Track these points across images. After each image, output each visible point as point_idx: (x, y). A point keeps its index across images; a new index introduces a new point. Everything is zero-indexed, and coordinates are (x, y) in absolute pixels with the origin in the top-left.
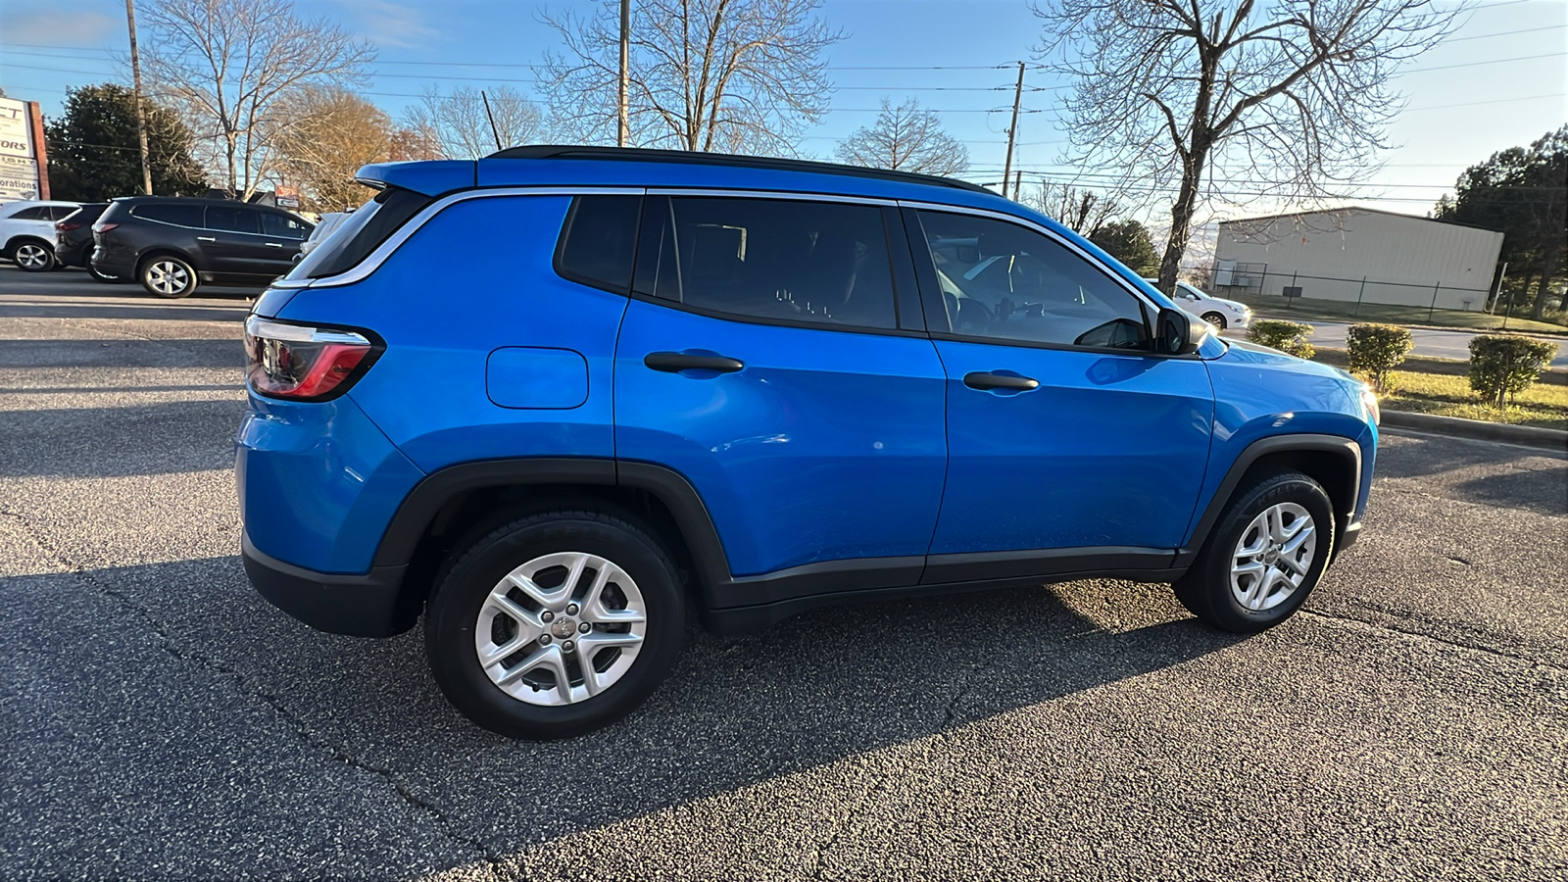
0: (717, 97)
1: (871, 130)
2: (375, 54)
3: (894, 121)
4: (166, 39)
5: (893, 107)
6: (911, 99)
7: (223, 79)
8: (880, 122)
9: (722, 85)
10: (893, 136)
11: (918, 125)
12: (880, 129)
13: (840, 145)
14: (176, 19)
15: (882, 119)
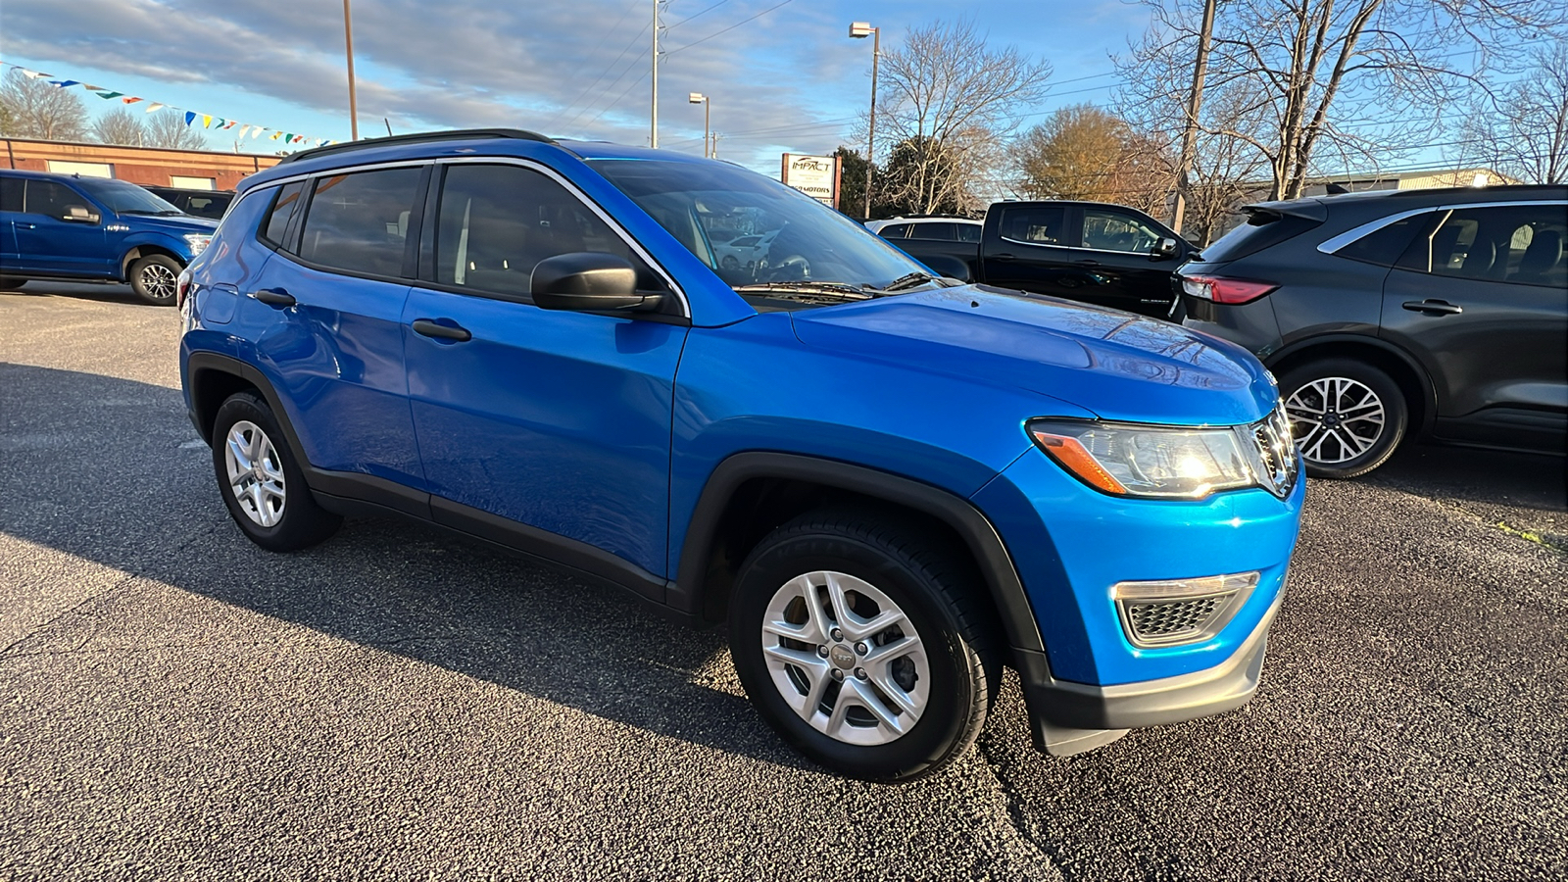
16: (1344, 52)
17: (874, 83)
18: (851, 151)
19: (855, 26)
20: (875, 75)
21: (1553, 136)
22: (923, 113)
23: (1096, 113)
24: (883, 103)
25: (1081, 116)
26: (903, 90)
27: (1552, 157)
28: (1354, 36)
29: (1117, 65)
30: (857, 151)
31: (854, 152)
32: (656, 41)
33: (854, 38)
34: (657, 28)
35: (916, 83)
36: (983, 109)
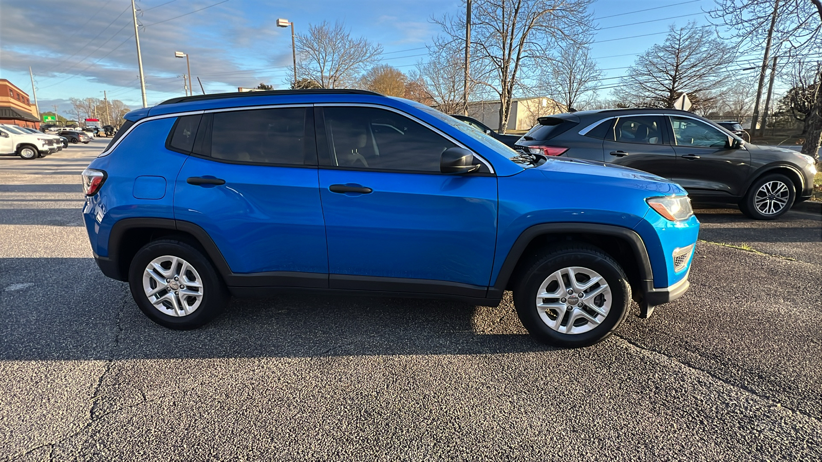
0: (521, 44)
1: (662, 45)
2: (382, 50)
3: (678, 37)
4: (305, 58)
5: (678, 28)
6: (692, 21)
7: (324, 71)
8: (667, 40)
9: (525, 37)
10: (677, 46)
11: (697, 37)
12: (668, 44)
13: (639, 57)
14: (307, 49)
15: (670, 37)
16: (519, 50)
17: (294, 51)
18: (268, 86)
19: (280, 20)
20: (294, 47)
21: (569, 84)
22: (322, 68)
23: (391, 70)
24: (300, 62)
25: (384, 71)
26: (311, 56)
27: (569, 93)
28: (522, 45)
29: (430, 50)
30: (271, 86)
31: (270, 87)
32: (135, 18)
33: (280, 27)
34: (135, 10)
35: (317, 53)
36: (352, 67)
